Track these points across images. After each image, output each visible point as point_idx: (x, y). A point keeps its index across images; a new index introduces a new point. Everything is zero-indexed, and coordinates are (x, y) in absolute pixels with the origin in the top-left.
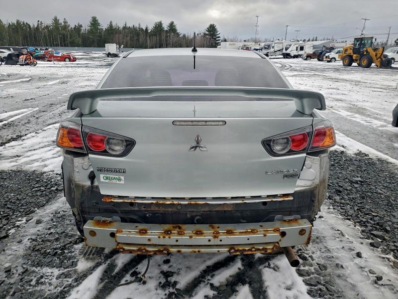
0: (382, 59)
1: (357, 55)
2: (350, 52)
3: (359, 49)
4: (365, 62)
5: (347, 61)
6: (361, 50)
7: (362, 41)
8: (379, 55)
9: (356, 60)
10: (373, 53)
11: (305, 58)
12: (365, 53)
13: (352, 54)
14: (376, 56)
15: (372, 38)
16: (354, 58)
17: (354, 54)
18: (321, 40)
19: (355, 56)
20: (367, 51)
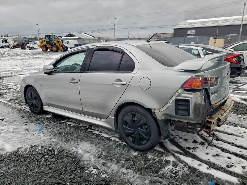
0: (63, 47)
1: (49, 45)
2: (44, 43)
3: (50, 41)
4: (55, 49)
5: (44, 49)
6: (51, 42)
7: (50, 37)
8: (61, 45)
9: (49, 48)
10: (57, 44)
11: (12, 48)
12: (53, 44)
13: (46, 44)
14: (60, 45)
15: (54, 35)
16: (48, 47)
17: (47, 44)
18: (11, 36)
19: (48, 46)
20: (54, 42)
